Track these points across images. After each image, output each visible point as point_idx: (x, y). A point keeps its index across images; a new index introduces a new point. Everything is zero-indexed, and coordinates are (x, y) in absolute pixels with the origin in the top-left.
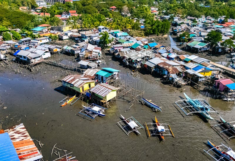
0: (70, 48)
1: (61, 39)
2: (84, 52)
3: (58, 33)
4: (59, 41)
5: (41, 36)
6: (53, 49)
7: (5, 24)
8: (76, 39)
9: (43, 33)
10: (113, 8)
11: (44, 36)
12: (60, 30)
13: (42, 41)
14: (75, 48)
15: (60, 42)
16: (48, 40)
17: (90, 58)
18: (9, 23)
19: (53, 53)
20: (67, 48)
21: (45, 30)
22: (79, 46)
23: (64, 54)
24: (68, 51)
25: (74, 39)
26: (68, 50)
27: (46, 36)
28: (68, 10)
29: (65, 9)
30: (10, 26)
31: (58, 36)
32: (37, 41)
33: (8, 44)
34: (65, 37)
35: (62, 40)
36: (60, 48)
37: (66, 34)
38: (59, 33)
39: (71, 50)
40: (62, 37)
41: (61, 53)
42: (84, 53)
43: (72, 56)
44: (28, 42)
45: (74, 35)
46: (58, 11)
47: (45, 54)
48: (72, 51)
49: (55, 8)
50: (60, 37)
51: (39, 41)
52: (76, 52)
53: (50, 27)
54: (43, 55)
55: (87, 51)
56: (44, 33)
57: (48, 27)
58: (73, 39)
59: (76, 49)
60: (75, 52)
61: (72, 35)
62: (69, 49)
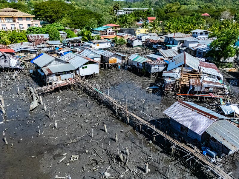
0: (141, 59)
1: (130, 44)
2: (177, 71)
3: (127, 36)
4: (126, 48)
5: (101, 38)
6: (108, 58)
7: (64, 22)
8: (154, 46)
9: (106, 35)
10: (205, 15)
11: (105, 39)
12: (131, 32)
13: (100, 44)
14: (153, 59)
15: (129, 49)
16: (109, 44)
17: (193, 92)
18: (69, 21)
19: (108, 65)
20: (135, 59)
21: (110, 30)
22: (162, 57)
23: (128, 69)
24: (136, 65)
25: (151, 47)
26: (138, 63)
27: (108, 39)
28: (147, 17)
29: (143, 16)
30: (69, 24)
31: (126, 41)
32: (92, 45)
33: (49, 45)
34: (136, 43)
35: (132, 46)
36: (123, 58)
37: (140, 38)
38: (129, 37)
39: (144, 63)
40: (132, 41)
41: (123, 67)
42: (176, 74)
43: (145, 76)
44: (75, 44)
45: (152, 39)
46: (135, 18)
47: (86, 67)
48: (144, 67)
49: (133, 14)
50: (129, 42)
51: (96, 45)
52: (153, 70)
53: (119, 29)
54: (81, 69)
55: (184, 69)
56: (108, 35)
57: (115, 27)
58: (148, 47)
59: (156, 63)
60: (153, 68)
61: (148, 39)
62: (139, 61)
